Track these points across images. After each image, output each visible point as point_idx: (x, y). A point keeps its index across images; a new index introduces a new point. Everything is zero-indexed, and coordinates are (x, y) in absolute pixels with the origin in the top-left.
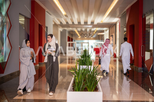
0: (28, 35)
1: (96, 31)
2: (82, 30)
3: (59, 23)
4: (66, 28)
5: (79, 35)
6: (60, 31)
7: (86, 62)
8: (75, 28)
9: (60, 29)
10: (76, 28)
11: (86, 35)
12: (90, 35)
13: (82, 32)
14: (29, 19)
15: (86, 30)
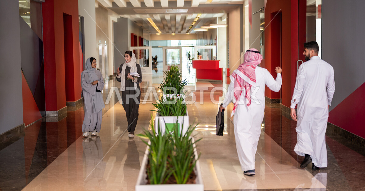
0: (40, 41)
1: (196, 19)
2: (163, 19)
3: (111, 5)
4: (126, 16)
5: (157, 28)
6: (113, 21)
7: (174, 108)
8: (148, 15)
9: (114, 18)
10: (151, 15)
11: (173, 29)
12: (183, 28)
13: (165, 23)
14: (41, 3)
15: (174, 18)
